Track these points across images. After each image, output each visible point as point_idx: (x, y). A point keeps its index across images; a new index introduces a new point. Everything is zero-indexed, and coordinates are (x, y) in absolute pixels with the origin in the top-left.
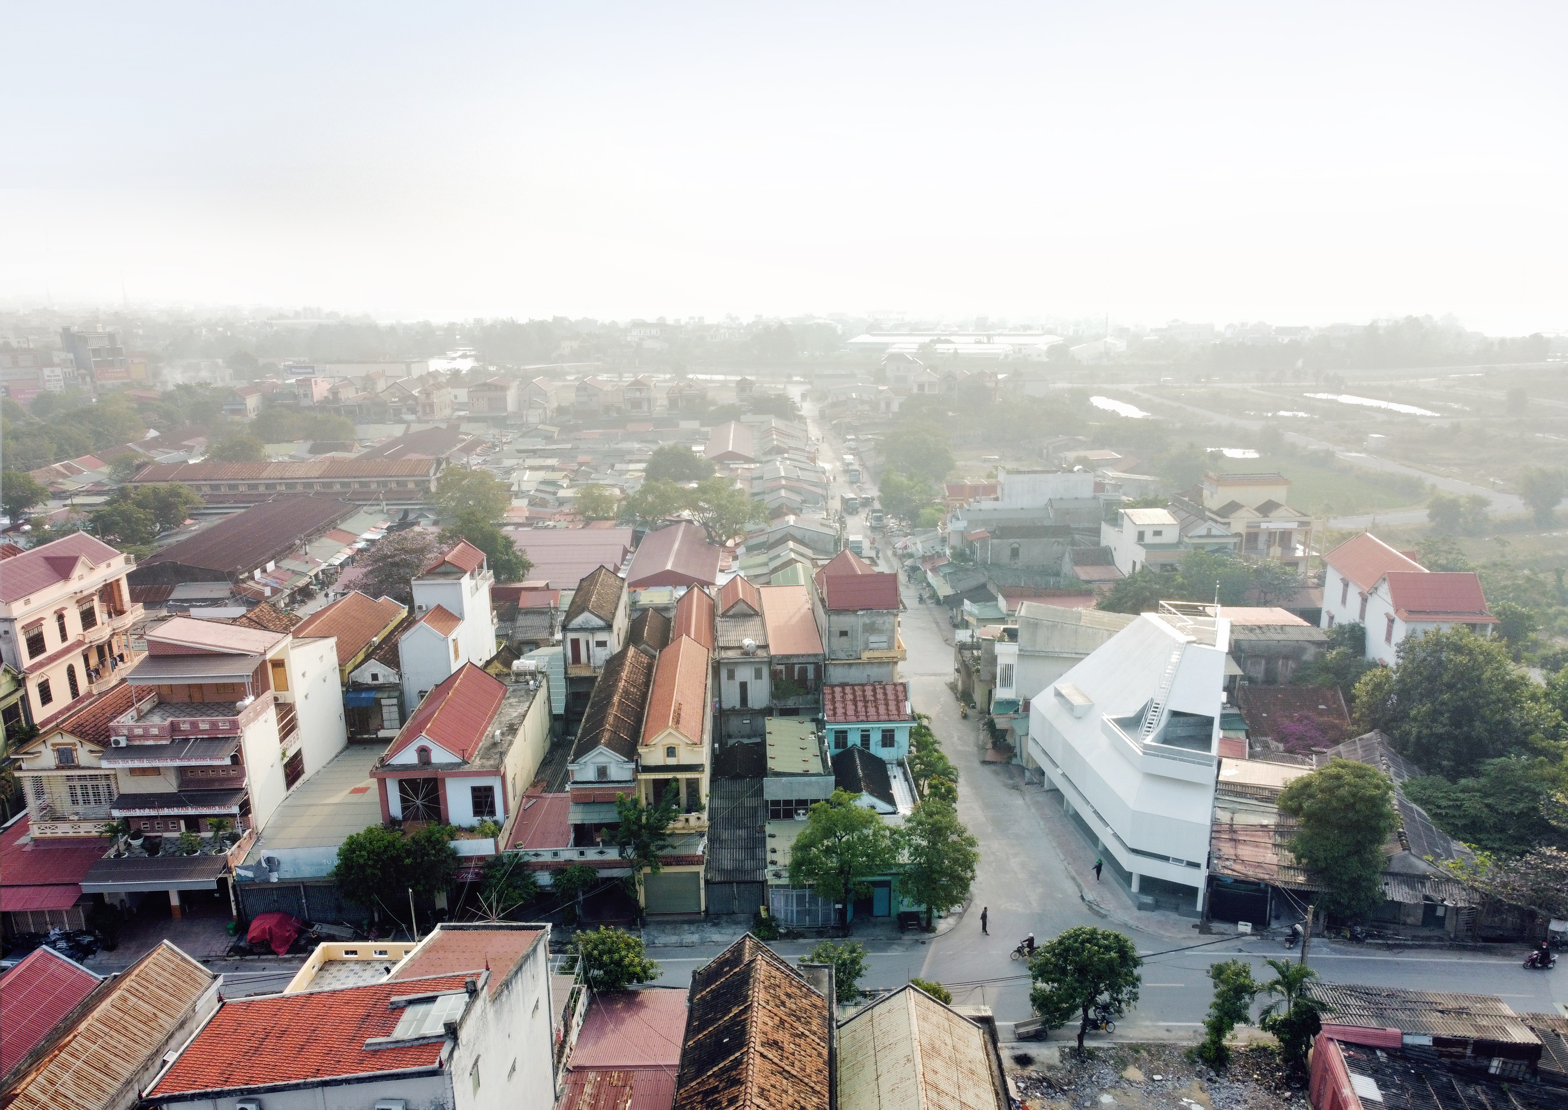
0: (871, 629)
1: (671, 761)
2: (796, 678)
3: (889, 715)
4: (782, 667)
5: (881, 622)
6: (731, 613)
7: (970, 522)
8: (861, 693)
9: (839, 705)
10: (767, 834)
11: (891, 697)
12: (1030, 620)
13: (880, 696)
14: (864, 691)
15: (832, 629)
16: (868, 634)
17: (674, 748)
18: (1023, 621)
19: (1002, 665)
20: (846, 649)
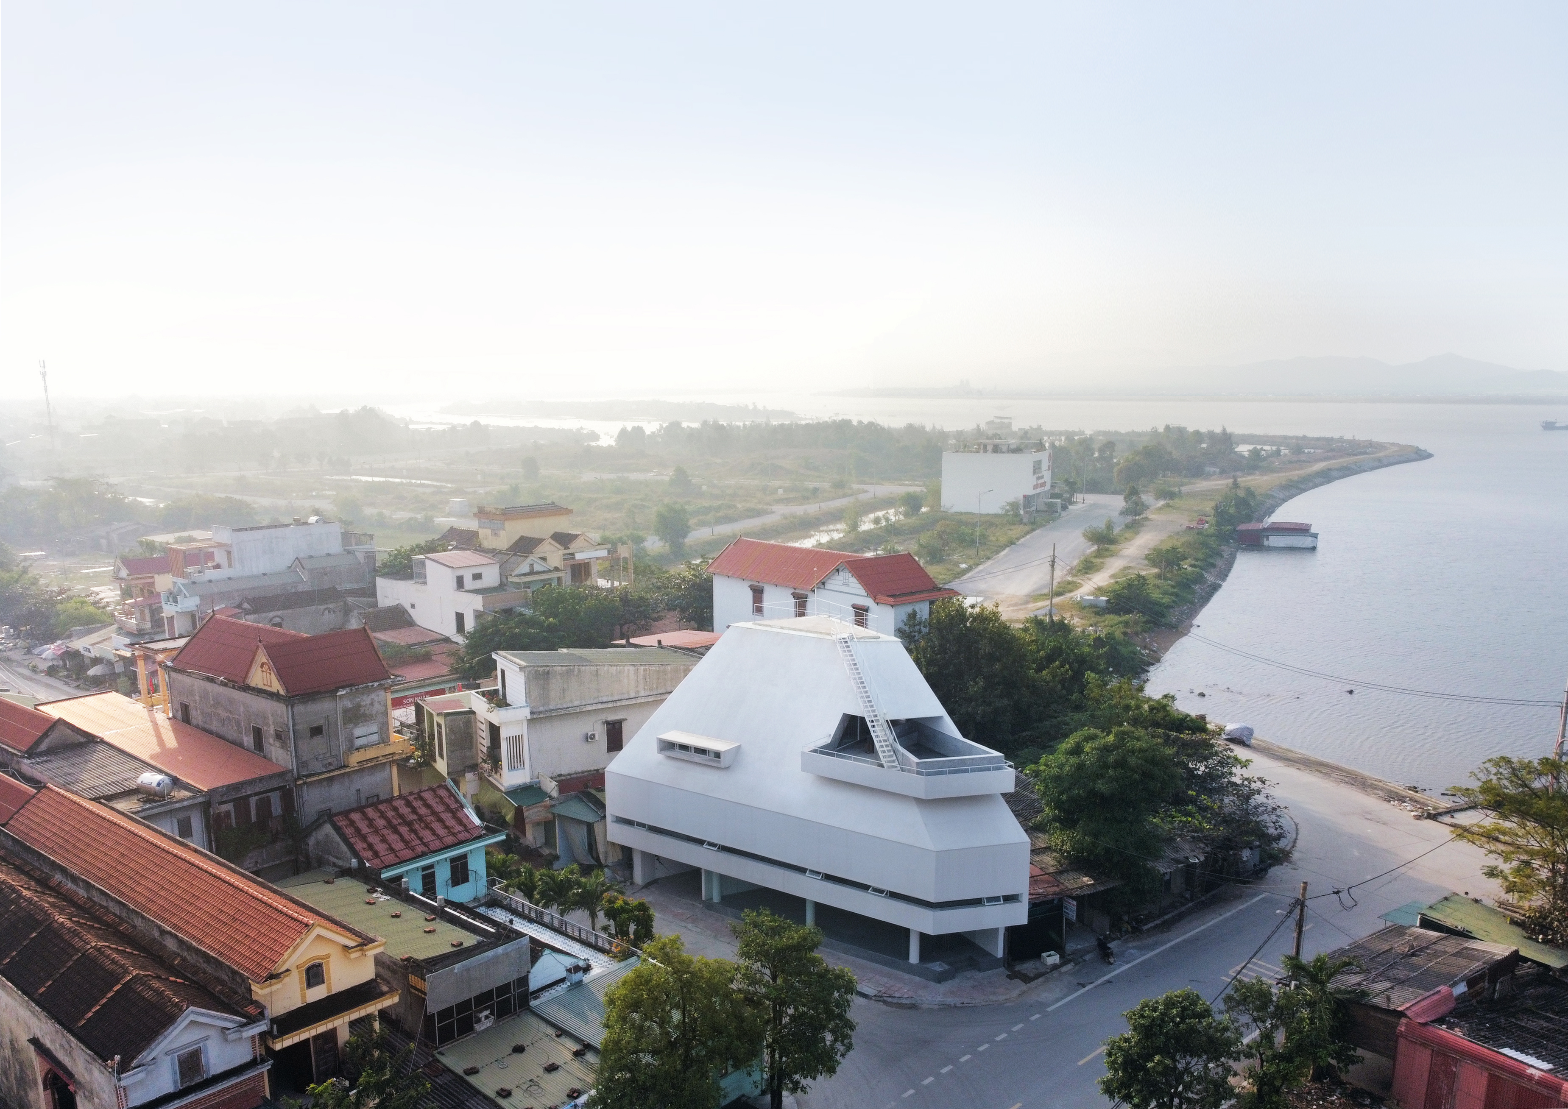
0: (355, 716)
1: (318, 993)
2: (254, 818)
3: (454, 834)
4: (229, 807)
5: (368, 702)
6: (43, 747)
7: (202, 597)
8: (393, 813)
9: (373, 839)
10: (460, 1071)
11: (439, 808)
12: (539, 669)
13: (423, 811)
14: (395, 809)
15: (299, 727)
16: (351, 726)
17: (320, 965)
18: (530, 672)
19: (508, 739)
20: (321, 756)
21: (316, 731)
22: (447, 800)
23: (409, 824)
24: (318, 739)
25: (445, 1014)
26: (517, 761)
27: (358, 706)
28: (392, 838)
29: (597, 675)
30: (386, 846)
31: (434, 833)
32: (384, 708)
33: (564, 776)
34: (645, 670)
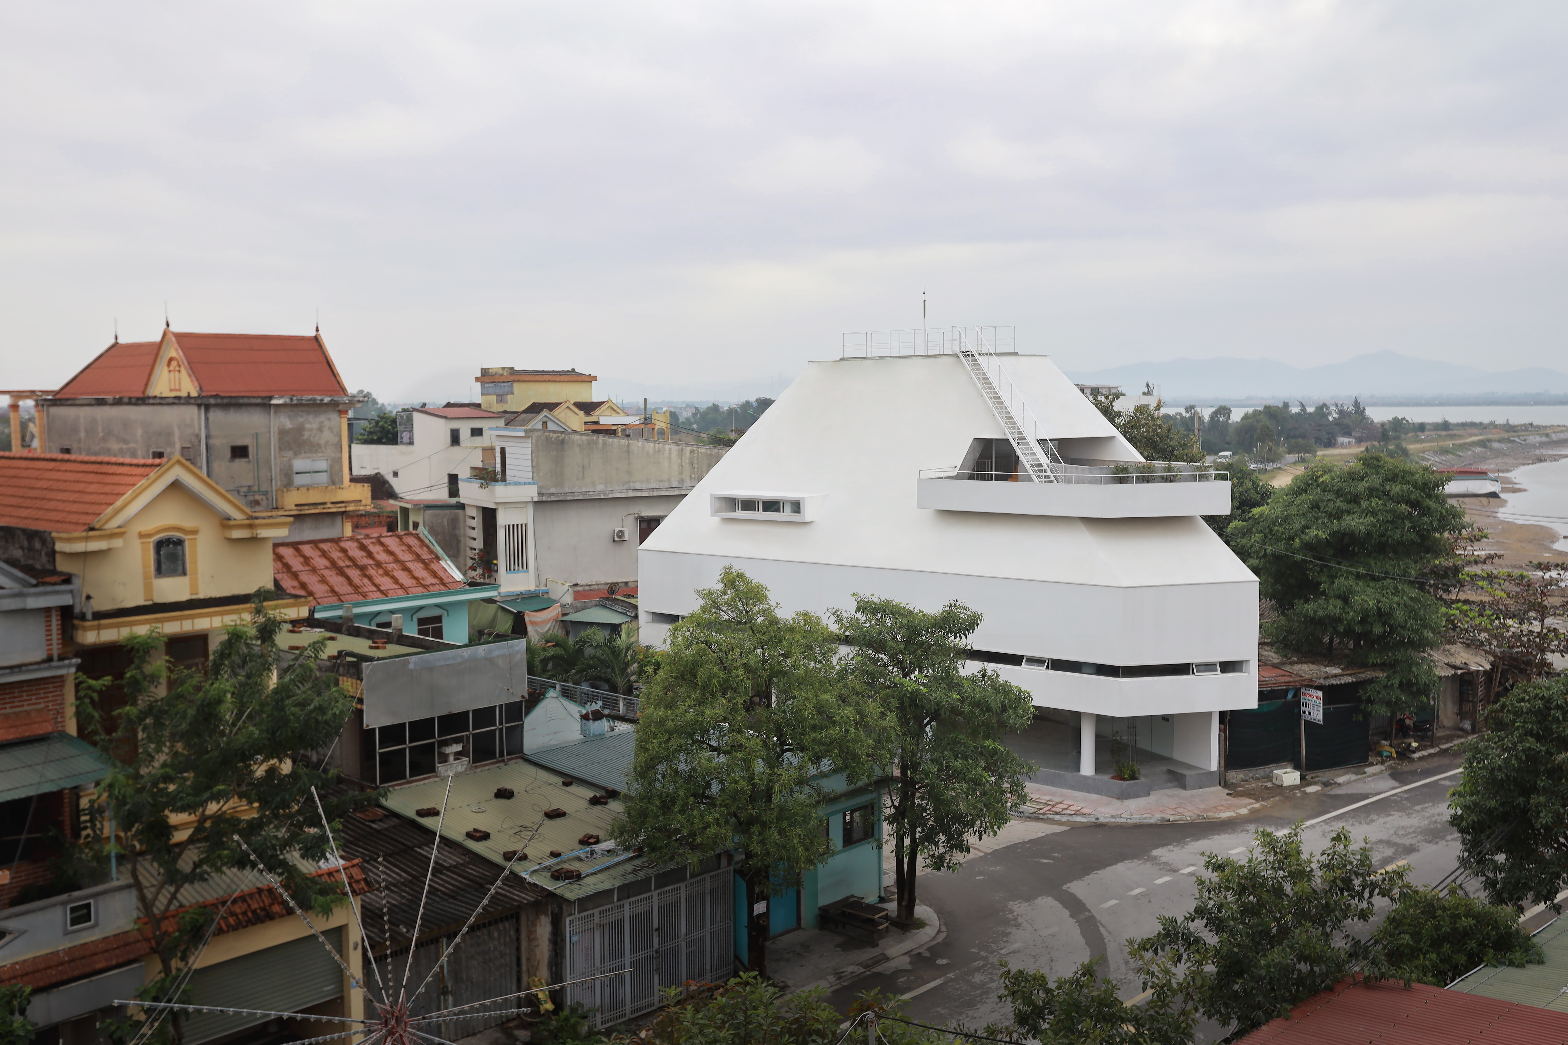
0: (296, 443)
1: (171, 591)
3: (425, 586)
5: (315, 427)
9: (308, 578)
10: (411, 813)
11: (406, 557)
12: (551, 435)
13: (382, 557)
14: (344, 551)
15: (215, 442)
16: (290, 454)
17: (180, 542)
18: (538, 437)
19: (508, 527)
20: (245, 490)
21: (239, 452)
22: (418, 550)
23: (362, 568)
24: (240, 463)
25: (392, 733)
26: (518, 561)
27: (300, 429)
28: (336, 580)
29: (628, 452)
30: (325, 588)
31: (396, 581)
32: (336, 439)
33: (581, 586)
34: (692, 452)
